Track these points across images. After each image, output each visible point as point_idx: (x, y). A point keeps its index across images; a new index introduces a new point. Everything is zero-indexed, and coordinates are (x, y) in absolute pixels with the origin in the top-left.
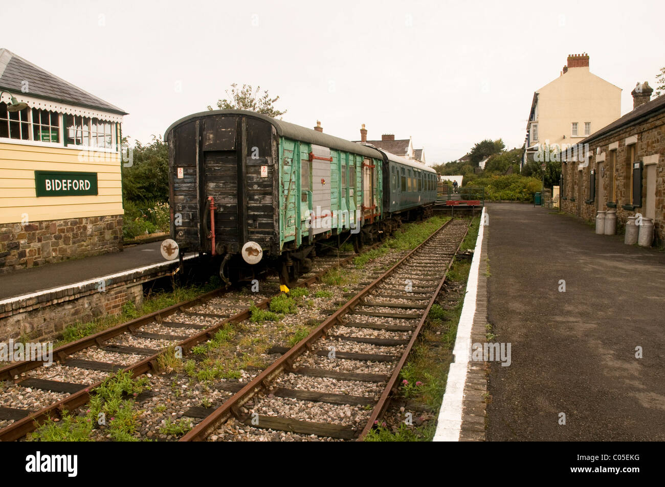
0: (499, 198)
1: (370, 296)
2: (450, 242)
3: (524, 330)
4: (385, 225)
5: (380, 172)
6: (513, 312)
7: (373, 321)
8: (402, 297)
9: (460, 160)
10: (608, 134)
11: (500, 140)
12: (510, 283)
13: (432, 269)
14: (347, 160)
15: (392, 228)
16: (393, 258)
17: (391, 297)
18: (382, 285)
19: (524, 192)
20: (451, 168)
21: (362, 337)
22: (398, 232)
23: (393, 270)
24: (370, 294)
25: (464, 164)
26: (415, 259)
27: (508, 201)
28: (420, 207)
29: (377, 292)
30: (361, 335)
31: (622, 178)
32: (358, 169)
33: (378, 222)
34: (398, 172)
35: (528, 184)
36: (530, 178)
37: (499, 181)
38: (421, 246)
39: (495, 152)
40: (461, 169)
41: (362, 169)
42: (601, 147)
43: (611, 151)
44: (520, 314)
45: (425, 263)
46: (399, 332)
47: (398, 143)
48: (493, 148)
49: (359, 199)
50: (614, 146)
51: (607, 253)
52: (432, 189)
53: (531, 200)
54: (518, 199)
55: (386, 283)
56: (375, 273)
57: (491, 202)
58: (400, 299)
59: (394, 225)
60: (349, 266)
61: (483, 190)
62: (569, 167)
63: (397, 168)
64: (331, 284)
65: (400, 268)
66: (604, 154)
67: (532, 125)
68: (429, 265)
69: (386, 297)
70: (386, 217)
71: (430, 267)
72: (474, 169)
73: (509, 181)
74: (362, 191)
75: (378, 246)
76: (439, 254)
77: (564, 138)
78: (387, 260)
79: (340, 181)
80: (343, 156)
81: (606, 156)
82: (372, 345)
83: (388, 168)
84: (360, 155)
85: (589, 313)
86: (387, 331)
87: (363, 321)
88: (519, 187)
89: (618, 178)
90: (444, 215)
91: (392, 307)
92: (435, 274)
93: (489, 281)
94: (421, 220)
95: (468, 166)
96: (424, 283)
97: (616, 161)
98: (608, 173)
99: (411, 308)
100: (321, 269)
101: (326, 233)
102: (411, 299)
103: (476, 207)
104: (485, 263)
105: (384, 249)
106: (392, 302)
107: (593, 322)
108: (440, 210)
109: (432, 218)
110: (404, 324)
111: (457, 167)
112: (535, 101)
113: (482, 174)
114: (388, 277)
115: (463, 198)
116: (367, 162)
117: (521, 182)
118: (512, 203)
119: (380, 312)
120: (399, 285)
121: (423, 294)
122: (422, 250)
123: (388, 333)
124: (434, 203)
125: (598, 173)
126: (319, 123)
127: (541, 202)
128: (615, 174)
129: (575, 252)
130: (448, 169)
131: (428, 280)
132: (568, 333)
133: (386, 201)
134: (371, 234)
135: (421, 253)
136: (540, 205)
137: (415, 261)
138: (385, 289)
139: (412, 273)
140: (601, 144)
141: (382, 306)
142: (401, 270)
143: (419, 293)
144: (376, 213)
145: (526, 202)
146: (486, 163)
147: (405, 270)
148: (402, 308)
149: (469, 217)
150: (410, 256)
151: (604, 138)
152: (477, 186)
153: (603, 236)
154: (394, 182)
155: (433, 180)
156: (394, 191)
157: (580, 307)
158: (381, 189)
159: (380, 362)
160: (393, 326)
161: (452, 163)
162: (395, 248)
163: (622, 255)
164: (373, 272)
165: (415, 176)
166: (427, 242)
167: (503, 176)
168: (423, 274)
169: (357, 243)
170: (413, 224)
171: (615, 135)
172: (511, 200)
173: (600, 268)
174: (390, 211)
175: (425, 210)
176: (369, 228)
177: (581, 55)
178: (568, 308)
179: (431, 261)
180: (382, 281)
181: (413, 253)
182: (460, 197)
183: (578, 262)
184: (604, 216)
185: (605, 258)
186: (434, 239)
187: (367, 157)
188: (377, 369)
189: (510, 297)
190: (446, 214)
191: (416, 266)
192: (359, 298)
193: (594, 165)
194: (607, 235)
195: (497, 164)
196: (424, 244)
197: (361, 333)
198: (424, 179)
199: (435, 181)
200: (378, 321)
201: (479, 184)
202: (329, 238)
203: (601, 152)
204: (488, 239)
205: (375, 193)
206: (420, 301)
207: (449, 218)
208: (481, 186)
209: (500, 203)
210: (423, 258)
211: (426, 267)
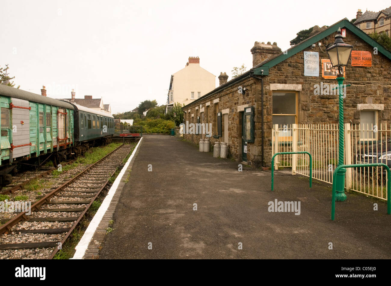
0: (151, 132)
1: (55, 197)
2: (118, 158)
3: (135, 223)
4: (77, 149)
5: (72, 117)
6: (133, 208)
7: (52, 215)
8: (77, 196)
9: (133, 111)
10: (205, 97)
11: (155, 100)
12: (138, 186)
13: (103, 176)
14: (44, 109)
15: (82, 151)
16: (80, 170)
17: (70, 196)
18: (66, 189)
19: (165, 128)
20: (127, 116)
21: (39, 229)
22: (87, 153)
23: (76, 178)
24: (56, 196)
25: (134, 113)
26: (94, 170)
27: (156, 134)
28: (102, 138)
29: (61, 193)
30: (38, 228)
31: (212, 121)
32: (54, 115)
33: (70, 147)
34: (85, 117)
35: (168, 124)
36: (168, 121)
37: (151, 123)
38: (100, 161)
39: (152, 107)
40: (133, 116)
41: (57, 115)
42: (202, 104)
43: (207, 106)
44: (137, 209)
45: (99, 172)
46: (68, 222)
47: (94, 101)
48: (151, 105)
49: (54, 133)
50: (208, 104)
51: (203, 163)
52: (111, 127)
53: (169, 133)
54: (162, 132)
55: (69, 187)
56: (64, 180)
57: (147, 134)
58: (76, 198)
59: (84, 149)
60: (48, 176)
61: (141, 127)
62: (187, 115)
63: (84, 115)
64: (31, 190)
65: (81, 176)
66: (204, 108)
67: (170, 92)
68: (101, 173)
69: (66, 197)
70: (77, 144)
71: (102, 175)
72: (140, 116)
73: (157, 122)
74: (57, 128)
75: (72, 162)
76: (110, 166)
77: (187, 100)
78: (75, 171)
79: (38, 122)
80: (41, 106)
81: (205, 109)
82: (45, 234)
83: (78, 114)
84: (56, 106)
85: (181, 205)
86: (60, 222)
87: (44, 216)
88: (162, 126)
89: (211, 121)
90: (119, 142)
91: (68, 204)
92: (104, 179)
93: (125, 186)
94: (105, 145)
95: (137, 114)
96: (95, 185)
97: (210, 112)
98: (206, 118)
99: (81, 204)
100: (28, 179)
101: (26, 156)
102: (83, 197)
103: (137, 137)
104: (128, 173)
105: (75, 164)
106: (70, 200)
107: (183, 212)
108: (116, 139)
109: (111, 144)
110: (73, 216)
111: (131, 114)
112: (172, 80)
113: (145, 119)
114: (71, 183)
115: (131, 132)
116: (62, 111)
117: (164, 123)
118: (158, 134)
119: (59, 208)
120: (78, 188)
121: (92, 193)
122: (100, 164)
123: (60, 224)
124: (112, 135)
125: (201, 119)
126: (44, 87)
127: (174, 134)
128: (209, 119)
129: (185, 163)
130: (125, 116)
131: (98, 184)
132: (164, 222)
133: (76, 134)
134: (65, 155)
135: (99, 166)
136: (173, 135)
137: (93, 171)
138: (68, 191)
139: (89, 179)
140: (202, 103)
141: (61, 204)
142: (82, 177)
143: (90, 193)
144: (69, 142)
145: (166, 134)
146: (147, 113)
147: (85, 178)
148: (75, 204)
149: (133, 143)
150: (90, 168)
151: (203, 99)
152: (139, 125)
153: (203, 153)
154: (82, 123)
155: (112, 122)
156: (82, 129)
157: (178, 201)
158: (73, 127)
159: (46, 248)
160: (66, 218)
161: (128, 112)
162: (83, 163)
163: (211, 164)
164: (63, 179)
165: (99, 119)
166: (104, 158)
167: (153, 120)
168: (96, 180)
169: (55, 161)
170: (98, 148)
171: (209, 98)
172: (158, 133)
173: (197, 173)
174: (79, 141)
175: (107, 139)
176: (64, 152)
177: (195, 58)
178: (170, 202)
179: (104, 171)
180: (66, 186)
181: (93, 166)
182: (129, 132)
183: (184, 170)
184: (203, 142)
185: (201, 166)
186: (109, 157)
187: (61, 107)
188: (41, 255)
189: (135, 197)
190: (120, 141)
191: (93, 175)
192: (46, 199)
193: (199, 114)
194: (205, 152)
195: (153, 113)
196: (102, 160)
197: (39, 226)
198: (105, 121)
199: (113, 123)
200: (55, 215)
201: (140, 124)
202: (28, 160)
203: (202, 107)
204: (136, 157)
205: (67, 129)
206: (89, 198)
207: (121, 144)
208: (141, 125)
209: (152, 134)
210: (99, 169)
211: (99, 175)
